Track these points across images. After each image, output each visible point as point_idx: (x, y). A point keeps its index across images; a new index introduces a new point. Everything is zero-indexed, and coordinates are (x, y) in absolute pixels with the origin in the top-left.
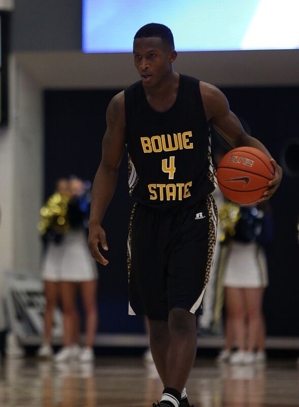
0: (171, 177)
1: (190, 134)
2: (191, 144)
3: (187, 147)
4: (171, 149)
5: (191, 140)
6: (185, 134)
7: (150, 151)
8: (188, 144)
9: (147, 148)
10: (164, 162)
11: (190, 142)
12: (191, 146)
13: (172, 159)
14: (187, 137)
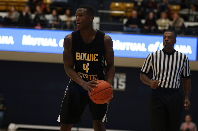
0: (87, 72)
1: (97, 55)
2: (97, 59)
3: (95, 60)
4: (88, 60)
5: (97, 57)
6: (95, 54)
7: (79, 59)
8: (96, 59)
9: (78, 58)
10: (84, 65)
11: (97, 58)
12: (97, 60)
13: (88, 64)
14: (96, 56)
